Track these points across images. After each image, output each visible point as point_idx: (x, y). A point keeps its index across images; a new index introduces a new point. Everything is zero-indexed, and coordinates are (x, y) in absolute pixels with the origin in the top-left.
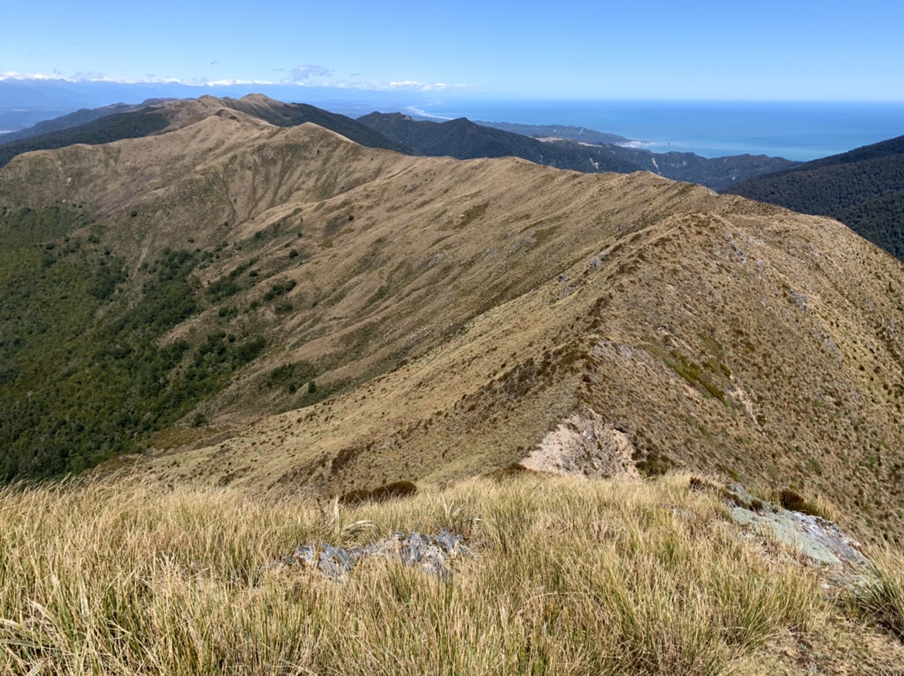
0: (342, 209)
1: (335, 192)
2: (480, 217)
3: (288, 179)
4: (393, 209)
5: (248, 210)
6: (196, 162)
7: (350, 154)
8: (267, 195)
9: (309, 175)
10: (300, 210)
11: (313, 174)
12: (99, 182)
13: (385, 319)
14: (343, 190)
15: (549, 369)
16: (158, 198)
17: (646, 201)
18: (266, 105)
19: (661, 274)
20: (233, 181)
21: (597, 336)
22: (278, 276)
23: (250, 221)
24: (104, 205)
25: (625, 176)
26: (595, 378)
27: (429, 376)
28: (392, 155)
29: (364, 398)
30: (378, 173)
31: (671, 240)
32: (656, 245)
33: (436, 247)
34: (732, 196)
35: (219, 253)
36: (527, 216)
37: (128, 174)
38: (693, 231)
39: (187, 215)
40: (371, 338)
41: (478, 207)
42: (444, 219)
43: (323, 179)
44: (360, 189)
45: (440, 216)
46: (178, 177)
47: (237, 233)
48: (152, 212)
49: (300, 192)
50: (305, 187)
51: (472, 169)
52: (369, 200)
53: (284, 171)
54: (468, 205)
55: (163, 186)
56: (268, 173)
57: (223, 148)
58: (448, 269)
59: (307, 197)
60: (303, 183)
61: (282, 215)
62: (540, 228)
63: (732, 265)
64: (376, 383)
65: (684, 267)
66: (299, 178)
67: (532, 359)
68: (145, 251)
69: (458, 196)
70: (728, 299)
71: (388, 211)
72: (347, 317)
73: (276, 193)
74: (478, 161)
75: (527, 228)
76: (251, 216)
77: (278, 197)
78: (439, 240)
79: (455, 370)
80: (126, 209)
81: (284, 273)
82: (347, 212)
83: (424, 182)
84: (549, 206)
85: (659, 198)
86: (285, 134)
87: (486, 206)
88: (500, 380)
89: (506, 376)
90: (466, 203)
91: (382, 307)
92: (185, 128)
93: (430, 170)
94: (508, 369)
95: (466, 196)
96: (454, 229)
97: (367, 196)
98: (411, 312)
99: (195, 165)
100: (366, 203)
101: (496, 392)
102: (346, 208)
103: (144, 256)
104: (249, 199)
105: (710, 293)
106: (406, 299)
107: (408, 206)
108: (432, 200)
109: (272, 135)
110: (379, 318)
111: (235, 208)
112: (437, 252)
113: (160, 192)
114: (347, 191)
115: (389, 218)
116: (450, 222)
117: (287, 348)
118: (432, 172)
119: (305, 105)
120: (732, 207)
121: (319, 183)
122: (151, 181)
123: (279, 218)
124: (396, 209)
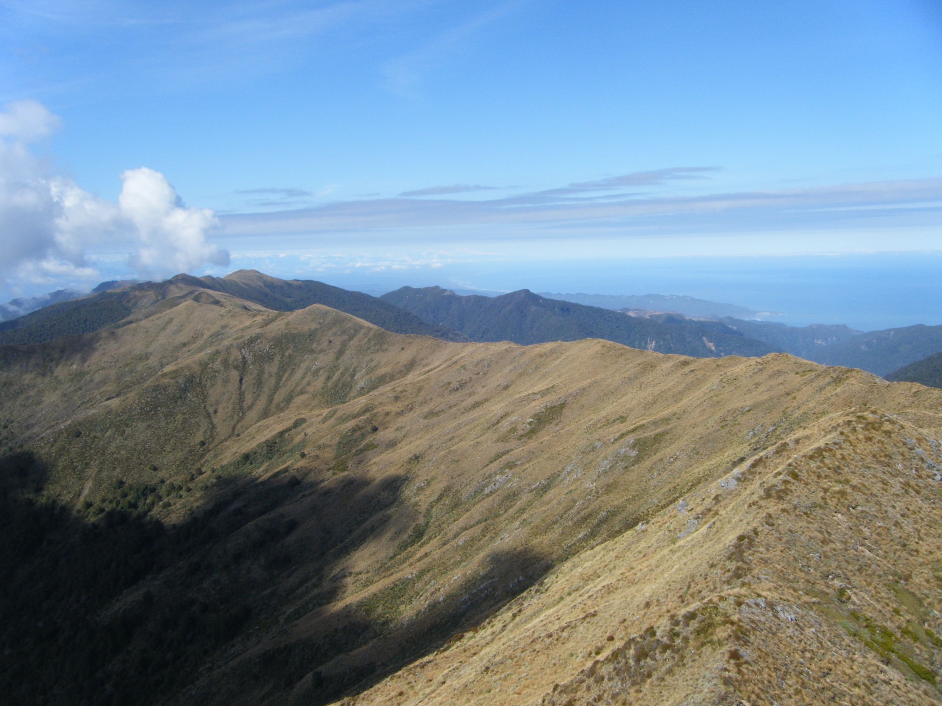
0: (362, 418)
1: (352, 394)
2: (555, 422)
3: (287, 380)
4: (432, 414)
5: (232, 423)
6: (164, 361)
7: (373, 343)
8: (258, 402)
9: (316, 373)
10: (303, 421)
11: (321, 372)
12: (32, 393)
13: (422, 573)
14: (362, 392)
15: (678, 641)
16: (109, 413)
17: (788, 394)
18: (260, 284)
19: (823, 498)
20: (212, 385)
21: (743, 591)
22: (272, 514)
23: (234, 438)
24: (36, 424)
25: (754, 360)
26: (747, 653)
27: (498, 659)
28: (429, 341)
29: (401, 694)
30: (411, 366)
31: (831, 450)
32: (811, 457)
33: (494, 466)
34: (909, 384)
35: (191, 485)
36: (622, 419)
37: (72, 380)
38: (861, 437)
39: (149, 433)
40: (403, 602)
41: (552, 408)
42: (505, 425)
43: (335, 378)
44: (386, 389)
45: (498, 422)
46: (139, 383)
47: (216, 456)
48: (102, 430)
49: (303, 397)
50: (311, 389)
51: (541, 356)
52: (399, 404)
53: (282, 368)
54: (538, 406)
55: (118, 395)
56: (261, 372)
57: (200, 342)
58: (512, 496)
59: (314, 403)
60: (309, 384)
61: (279, 428)
62: (641, 435)
63: (921, 483)
64: (418, 669)
65: (854, 487)
66: (303, 378)
67: (652, 627)
68: (89, 485)
69: (523, 394)
70: (923, 531)
71: (425, 418)
72: (368, 572)
73: (271, 399)
74: (548, 346)
75: (622, 436)
76: (236, 432)
77: (273, 406)
78: (499, 456)
79: (538, 647)
80: (66, 429)
81: (280, 510)
82: (369, 421)
83: (474, 377)
84: (652, 404)
85: (805, 389)
86: (285, 321)
87: (563, 406)
88: (608, 660)
89: (615, 655)
90: (534, 403)
91: (418, 555)
92: (152, 318)
93: (482, 360)
94: (618, 644)
95: (534, 394)
96: (519, 439)
97: (397, 398)
98: (461, 562)
99: (162, 366)
100: (394, 408)
101: (602, 678)
102: (368, 415)
103: (86, 492)
104: (234, 409)
105: (897, 524)
106: (453, 543)
107: (454, 410)
108: (486, 400)
109: (267, 323)
110: (415, 572)
111: (215, 421)
112: (496, 474)
113: (114, 403)
114: (368, 392)
115: (427, 428)
116: (514, 430)
117: (282, 621)
118: (486, 363)
119: (311, 282)
120: (911, 399)
121: (329, 384)
122: (103, 389)
123: (275, 433)
124: (437, 414)
